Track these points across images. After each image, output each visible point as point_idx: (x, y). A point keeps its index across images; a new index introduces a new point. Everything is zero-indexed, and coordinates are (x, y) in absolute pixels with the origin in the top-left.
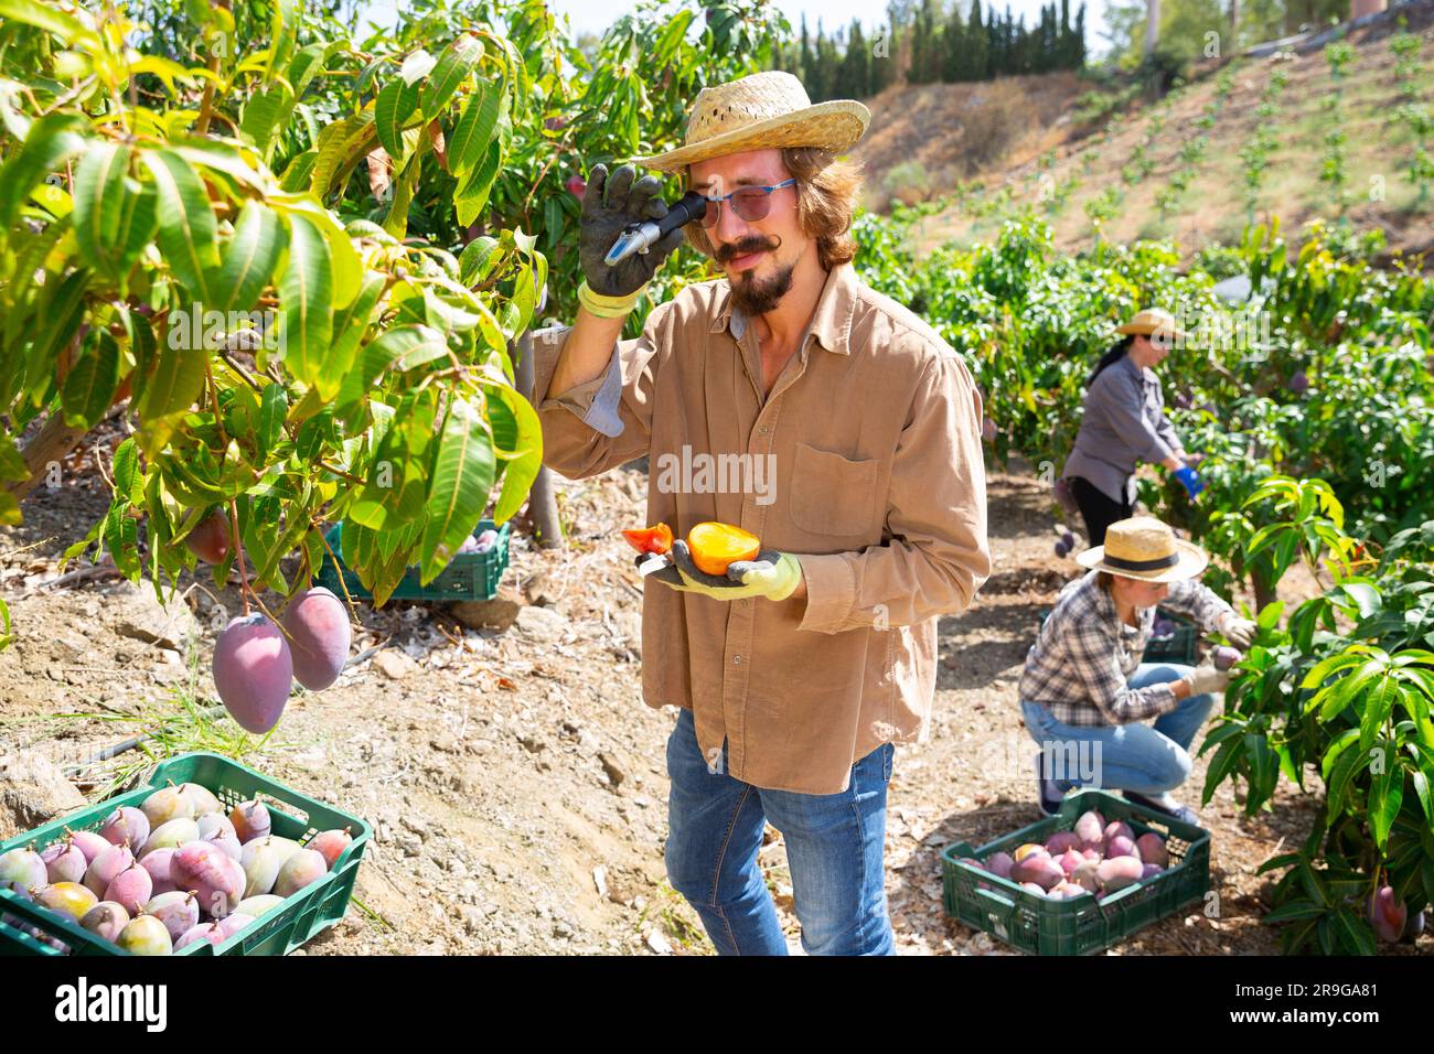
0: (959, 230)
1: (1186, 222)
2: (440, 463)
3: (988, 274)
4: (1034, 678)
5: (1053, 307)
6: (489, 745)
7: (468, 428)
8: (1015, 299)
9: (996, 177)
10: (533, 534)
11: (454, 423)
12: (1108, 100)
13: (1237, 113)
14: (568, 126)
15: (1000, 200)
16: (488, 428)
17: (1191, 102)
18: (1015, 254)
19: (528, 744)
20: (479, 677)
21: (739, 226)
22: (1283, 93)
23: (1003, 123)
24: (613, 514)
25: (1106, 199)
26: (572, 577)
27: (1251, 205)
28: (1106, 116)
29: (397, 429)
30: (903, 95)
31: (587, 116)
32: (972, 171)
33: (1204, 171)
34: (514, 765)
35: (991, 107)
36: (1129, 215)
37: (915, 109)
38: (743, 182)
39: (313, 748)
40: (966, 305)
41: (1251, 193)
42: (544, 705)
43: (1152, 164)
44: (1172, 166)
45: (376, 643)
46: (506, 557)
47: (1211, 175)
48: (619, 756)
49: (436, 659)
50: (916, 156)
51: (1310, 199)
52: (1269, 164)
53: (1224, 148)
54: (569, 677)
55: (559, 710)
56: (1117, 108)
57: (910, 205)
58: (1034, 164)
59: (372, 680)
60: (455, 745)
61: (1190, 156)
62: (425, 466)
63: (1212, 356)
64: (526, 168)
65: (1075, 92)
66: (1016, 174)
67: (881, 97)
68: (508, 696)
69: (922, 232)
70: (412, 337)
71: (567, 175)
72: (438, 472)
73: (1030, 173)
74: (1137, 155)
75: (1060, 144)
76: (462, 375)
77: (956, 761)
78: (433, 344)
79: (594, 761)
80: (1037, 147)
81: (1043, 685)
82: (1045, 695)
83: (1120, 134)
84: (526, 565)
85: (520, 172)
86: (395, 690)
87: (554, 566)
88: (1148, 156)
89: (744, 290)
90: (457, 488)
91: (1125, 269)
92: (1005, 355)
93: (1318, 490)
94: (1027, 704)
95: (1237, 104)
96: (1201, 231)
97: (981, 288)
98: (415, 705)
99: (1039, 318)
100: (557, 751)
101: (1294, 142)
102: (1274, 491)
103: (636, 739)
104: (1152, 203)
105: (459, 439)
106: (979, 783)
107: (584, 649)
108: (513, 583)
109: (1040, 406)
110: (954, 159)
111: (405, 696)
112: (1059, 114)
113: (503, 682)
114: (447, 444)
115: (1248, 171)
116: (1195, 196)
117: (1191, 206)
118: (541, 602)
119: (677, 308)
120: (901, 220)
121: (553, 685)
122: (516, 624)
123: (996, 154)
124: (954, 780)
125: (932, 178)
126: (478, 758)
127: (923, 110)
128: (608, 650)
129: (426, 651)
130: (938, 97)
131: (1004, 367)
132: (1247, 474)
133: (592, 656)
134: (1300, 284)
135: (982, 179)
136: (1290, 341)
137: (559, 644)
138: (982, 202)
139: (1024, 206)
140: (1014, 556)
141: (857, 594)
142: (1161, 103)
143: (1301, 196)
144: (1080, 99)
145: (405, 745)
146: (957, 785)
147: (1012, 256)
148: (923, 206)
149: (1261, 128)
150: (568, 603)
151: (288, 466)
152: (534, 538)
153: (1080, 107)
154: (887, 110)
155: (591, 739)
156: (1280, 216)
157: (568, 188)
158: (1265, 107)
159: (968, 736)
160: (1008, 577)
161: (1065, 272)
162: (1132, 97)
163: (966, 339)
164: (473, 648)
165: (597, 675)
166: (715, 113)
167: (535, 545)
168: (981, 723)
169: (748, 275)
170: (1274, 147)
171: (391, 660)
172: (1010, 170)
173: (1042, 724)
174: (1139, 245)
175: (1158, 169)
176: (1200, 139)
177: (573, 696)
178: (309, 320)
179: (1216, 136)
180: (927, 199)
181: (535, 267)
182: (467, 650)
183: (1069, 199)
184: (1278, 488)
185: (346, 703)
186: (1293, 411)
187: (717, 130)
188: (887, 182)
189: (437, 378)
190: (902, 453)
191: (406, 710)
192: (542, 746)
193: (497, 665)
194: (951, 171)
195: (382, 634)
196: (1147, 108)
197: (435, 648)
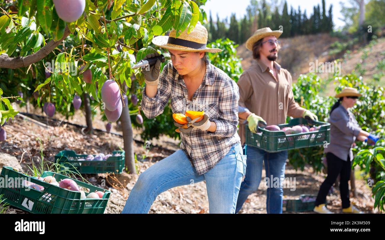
12: (344, 45)
28: (343, 52)
43: (364, 71)
44: (373, 72)
56: (348, 48)
61: (381, 67)
65: (329, 42)
74: (358, 67)
83: (350, 59)
88: (363, 68)
112: (322, 51)
144: (332, 45)
153: (332, 48)
162: (355, 43)
175: (368, 73)
183: (328, 86)
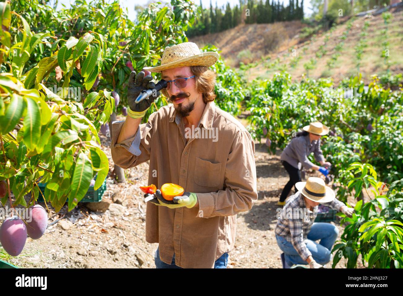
0: (262, 72)
1: (337, 71)
2: (75, 173)
3: (269, 90)
4: (280, 228)
5: (291, 101)
6: (97, 253)
7: (84, 162)
8: (278, 98)
9: (274, 55)
10: (115, 178)
11: (80, 160)
12: (311, 30)
13: (353, 35)
14: (127, 45)
15: (275, 63)
16: (91, 161)
17: (338, 31)
18: (278, 84)
19: (111, 252)
20: (95, 228)
21: (177, 90)
22: (368, 29)
23: (277, 37)
24: (143, 171)
25: (310, 63)
26: (128, 193)
27: (358, 66)
28: (310, 35)
29: (61, 162)
30: (244, 28)
31: (133, 42)
32: (266, 53)
33: (343, 54)
34: (106, 259)
35: (273, 32)
36: (318, 68)
37: (248, 32)
38: (178, 77)
39: (35, 256)
40: (262, 100)
41: (358, 61)
42: (117, 238)
43: (326, 51)
44: (332, 52)
45: (59, 217)
46: (105, 187)
47: (345, 55)
48: (142, 255)
49: (80, 222)
50: (248, 48)
51: (377, 64)
52: (364, 52)
53: (349, 46)
54: (126, 228)
55: (122, 239)
56: (314, 33)
57: (246, 64)
58: (287, 51)
59: (58, 230)
60: (86, 253)
61: (338, 49)
62: (70, 174)
63: (341, 118)
64: (113, 59)
65: (300, 27)
66: (281, 54)
67: (236, 28)
68: (105, 235)
69: (250, 73)
70: (67, 134)
71: (127, 61)
72: (75, 176)
73: (285, 54)
74: (321, 48)
75: (295, 44)
76: (83, 145)
77: (256, 255)
78: (73, 135)
79: (134, 257)
80: (288, 45)
81: (283, 230)
82: (283, 234)
83: (315, 41)
84: (112, 189)
85: (111, 60)
86: (65, 234)
87: (122, 189)
88: (324, 49)
89: (179, 110)
90: (81, 181)
91: (312, 90)
92: (274, 118)
93: (368, 167)
94: (278, 236)
95: (353, 32)
96: (342, 74)
97: (267, 94)
98: (72, 239)
99: (286, 105)
100: (121, 254)
101: (372, 45)
102: (355, 167)
103: (148, 249)
104: (326, 64)
105: (81, 165)
106: (263, 263)
107: (131, 218)
108: (108, 195)
109: (285, 135)
110: (261, 49)
111: (69, 236)
112: (295, 34)
113: (103, 230)
114: (77, 167)
115: (357, 54)
116: (340, 62)
117: (339, 65)
118: (117, 202)
119: (159, 114)
120: (242, 69)
121: (120, 231)
122: (108, 209)
123: (274, 48)
124: (255, 262)
125: (253, 55)
126: (93, 257)
127: (250, 32)
128: (140, 218)
129: (77, 220)
130: (255, 28)
131: (273, 121)
132: (351, 158)
133: (134, 220)
134: (369, 96)
135: (269, 56)
136: (367, 114)
137: (123, 216)
138: (270, 63)
139: (284, 65)
140: (278, 184)
141: (215, 206)
142: (329, 31)
143: (375, 62)
144: (302, 30)
145: (68, 253)
146: (256, 264)
147: (277, 84)
148: (250, 65)
149: (361, 40)
150: (127, 202)
151: (28, 165)
152: (116, 179)
153: (302, 32)
154: (238, 32)
155: (133, 250)
156: (368, 69)
157: (127, 65)
158: (362, 33)
159: (260, 246)
160: (275, 191)
161: (295, 88)
162: (319, 29)
163: (261, 113)
164: (93, 218)
165: (135, 227)
166: (170, 55)
167: (116, 182)
168: (265, 242)
169: (180, 105)
170: (366, 46)
171: (65, 223)
172: (279, 53)
173: (283, 243)
174: (320, 80)
175: (328, 53)
176: (342, 43)
177: (127, 234)
178: (33, 131)
179: (347, 42)
180: (252, 62)
181: (111, 102)
182: (92, 219)
183: (299, 63)
184: (356, 166)
185: (48, 239)
186: (367, 138)
187: (170, 61)
188: (238, 56)
189: (75, 145)
190: (229, 161)
191: (69, 241)
192: (115, 253)
193: (101, 224)
194: (259, 52)
195: (62, 214)
196: (324, 33)
197: (80, 218)
